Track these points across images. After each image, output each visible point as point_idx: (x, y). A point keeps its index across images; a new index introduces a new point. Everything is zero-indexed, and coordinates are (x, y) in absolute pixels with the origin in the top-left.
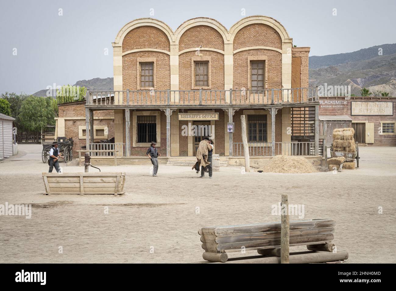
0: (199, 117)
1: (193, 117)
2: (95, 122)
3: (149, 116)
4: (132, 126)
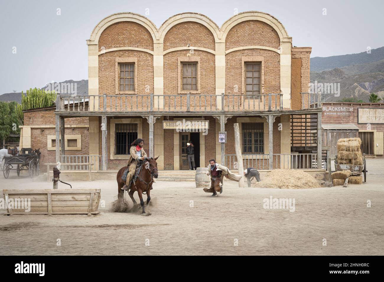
2: (66, 131)
3: (129, 124)
4: (110, 136)
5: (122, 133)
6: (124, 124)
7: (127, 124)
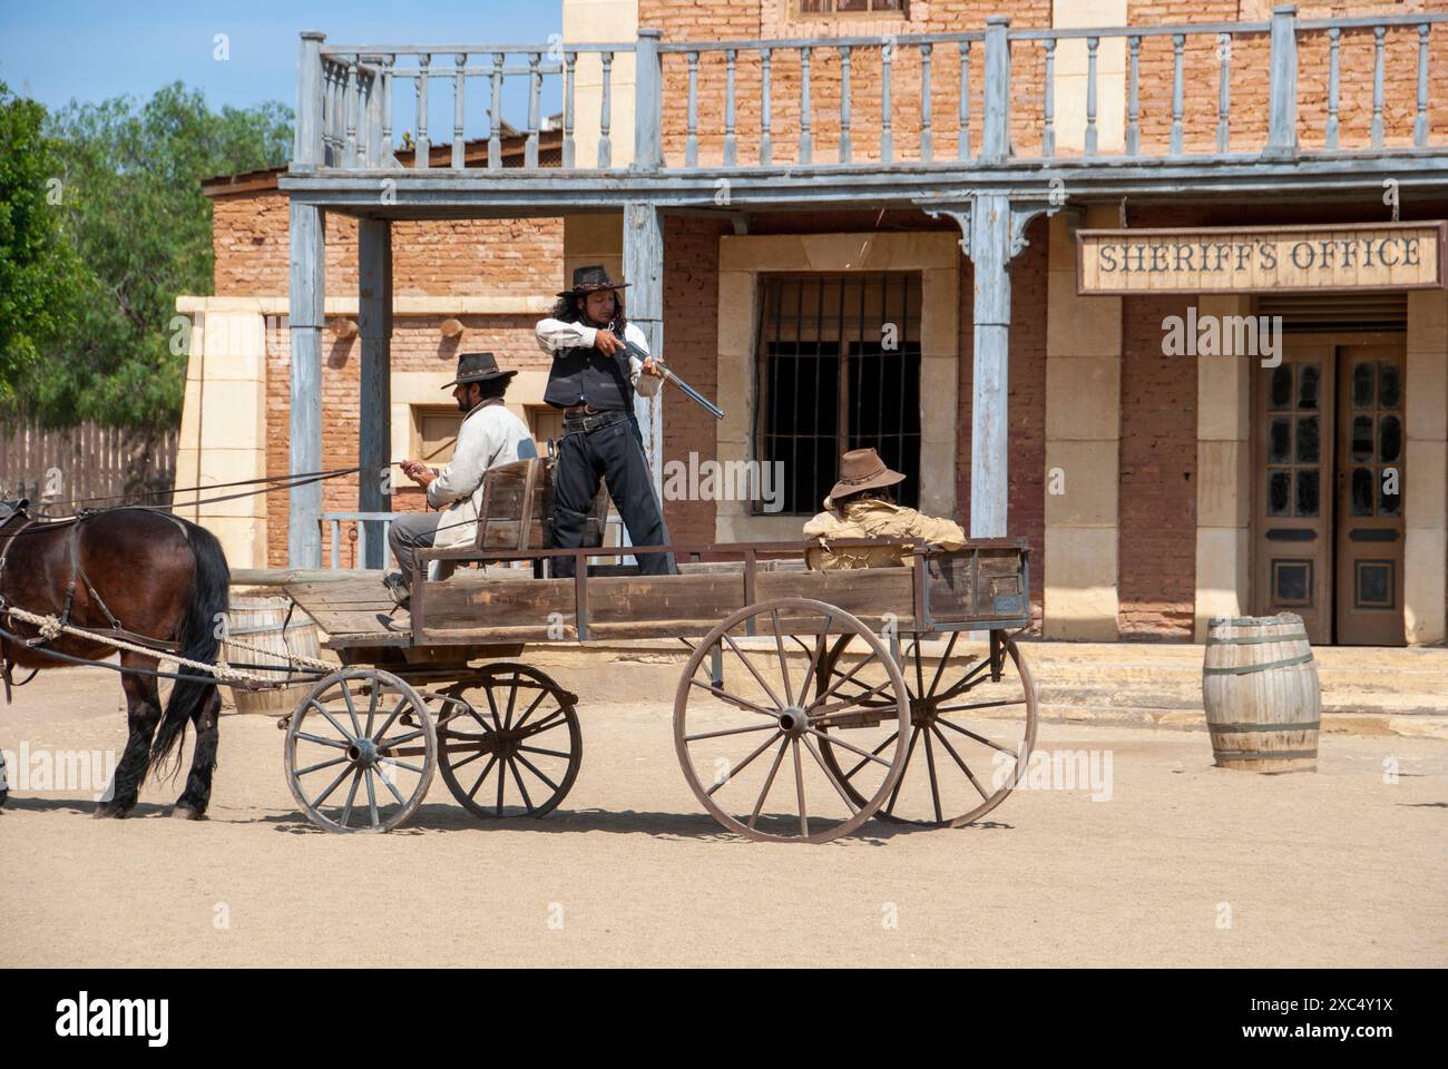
0: (1258, 259)
1: (1212, 263)
2: (400, 338)
3: (861, 280)
4: (716, 368)
5: (808, 347)
6: (822, 279)
7: (842, 279)
